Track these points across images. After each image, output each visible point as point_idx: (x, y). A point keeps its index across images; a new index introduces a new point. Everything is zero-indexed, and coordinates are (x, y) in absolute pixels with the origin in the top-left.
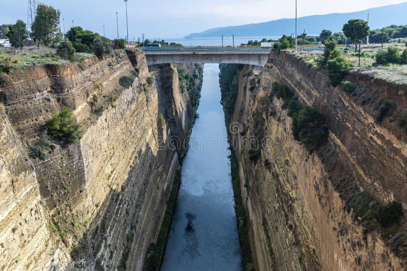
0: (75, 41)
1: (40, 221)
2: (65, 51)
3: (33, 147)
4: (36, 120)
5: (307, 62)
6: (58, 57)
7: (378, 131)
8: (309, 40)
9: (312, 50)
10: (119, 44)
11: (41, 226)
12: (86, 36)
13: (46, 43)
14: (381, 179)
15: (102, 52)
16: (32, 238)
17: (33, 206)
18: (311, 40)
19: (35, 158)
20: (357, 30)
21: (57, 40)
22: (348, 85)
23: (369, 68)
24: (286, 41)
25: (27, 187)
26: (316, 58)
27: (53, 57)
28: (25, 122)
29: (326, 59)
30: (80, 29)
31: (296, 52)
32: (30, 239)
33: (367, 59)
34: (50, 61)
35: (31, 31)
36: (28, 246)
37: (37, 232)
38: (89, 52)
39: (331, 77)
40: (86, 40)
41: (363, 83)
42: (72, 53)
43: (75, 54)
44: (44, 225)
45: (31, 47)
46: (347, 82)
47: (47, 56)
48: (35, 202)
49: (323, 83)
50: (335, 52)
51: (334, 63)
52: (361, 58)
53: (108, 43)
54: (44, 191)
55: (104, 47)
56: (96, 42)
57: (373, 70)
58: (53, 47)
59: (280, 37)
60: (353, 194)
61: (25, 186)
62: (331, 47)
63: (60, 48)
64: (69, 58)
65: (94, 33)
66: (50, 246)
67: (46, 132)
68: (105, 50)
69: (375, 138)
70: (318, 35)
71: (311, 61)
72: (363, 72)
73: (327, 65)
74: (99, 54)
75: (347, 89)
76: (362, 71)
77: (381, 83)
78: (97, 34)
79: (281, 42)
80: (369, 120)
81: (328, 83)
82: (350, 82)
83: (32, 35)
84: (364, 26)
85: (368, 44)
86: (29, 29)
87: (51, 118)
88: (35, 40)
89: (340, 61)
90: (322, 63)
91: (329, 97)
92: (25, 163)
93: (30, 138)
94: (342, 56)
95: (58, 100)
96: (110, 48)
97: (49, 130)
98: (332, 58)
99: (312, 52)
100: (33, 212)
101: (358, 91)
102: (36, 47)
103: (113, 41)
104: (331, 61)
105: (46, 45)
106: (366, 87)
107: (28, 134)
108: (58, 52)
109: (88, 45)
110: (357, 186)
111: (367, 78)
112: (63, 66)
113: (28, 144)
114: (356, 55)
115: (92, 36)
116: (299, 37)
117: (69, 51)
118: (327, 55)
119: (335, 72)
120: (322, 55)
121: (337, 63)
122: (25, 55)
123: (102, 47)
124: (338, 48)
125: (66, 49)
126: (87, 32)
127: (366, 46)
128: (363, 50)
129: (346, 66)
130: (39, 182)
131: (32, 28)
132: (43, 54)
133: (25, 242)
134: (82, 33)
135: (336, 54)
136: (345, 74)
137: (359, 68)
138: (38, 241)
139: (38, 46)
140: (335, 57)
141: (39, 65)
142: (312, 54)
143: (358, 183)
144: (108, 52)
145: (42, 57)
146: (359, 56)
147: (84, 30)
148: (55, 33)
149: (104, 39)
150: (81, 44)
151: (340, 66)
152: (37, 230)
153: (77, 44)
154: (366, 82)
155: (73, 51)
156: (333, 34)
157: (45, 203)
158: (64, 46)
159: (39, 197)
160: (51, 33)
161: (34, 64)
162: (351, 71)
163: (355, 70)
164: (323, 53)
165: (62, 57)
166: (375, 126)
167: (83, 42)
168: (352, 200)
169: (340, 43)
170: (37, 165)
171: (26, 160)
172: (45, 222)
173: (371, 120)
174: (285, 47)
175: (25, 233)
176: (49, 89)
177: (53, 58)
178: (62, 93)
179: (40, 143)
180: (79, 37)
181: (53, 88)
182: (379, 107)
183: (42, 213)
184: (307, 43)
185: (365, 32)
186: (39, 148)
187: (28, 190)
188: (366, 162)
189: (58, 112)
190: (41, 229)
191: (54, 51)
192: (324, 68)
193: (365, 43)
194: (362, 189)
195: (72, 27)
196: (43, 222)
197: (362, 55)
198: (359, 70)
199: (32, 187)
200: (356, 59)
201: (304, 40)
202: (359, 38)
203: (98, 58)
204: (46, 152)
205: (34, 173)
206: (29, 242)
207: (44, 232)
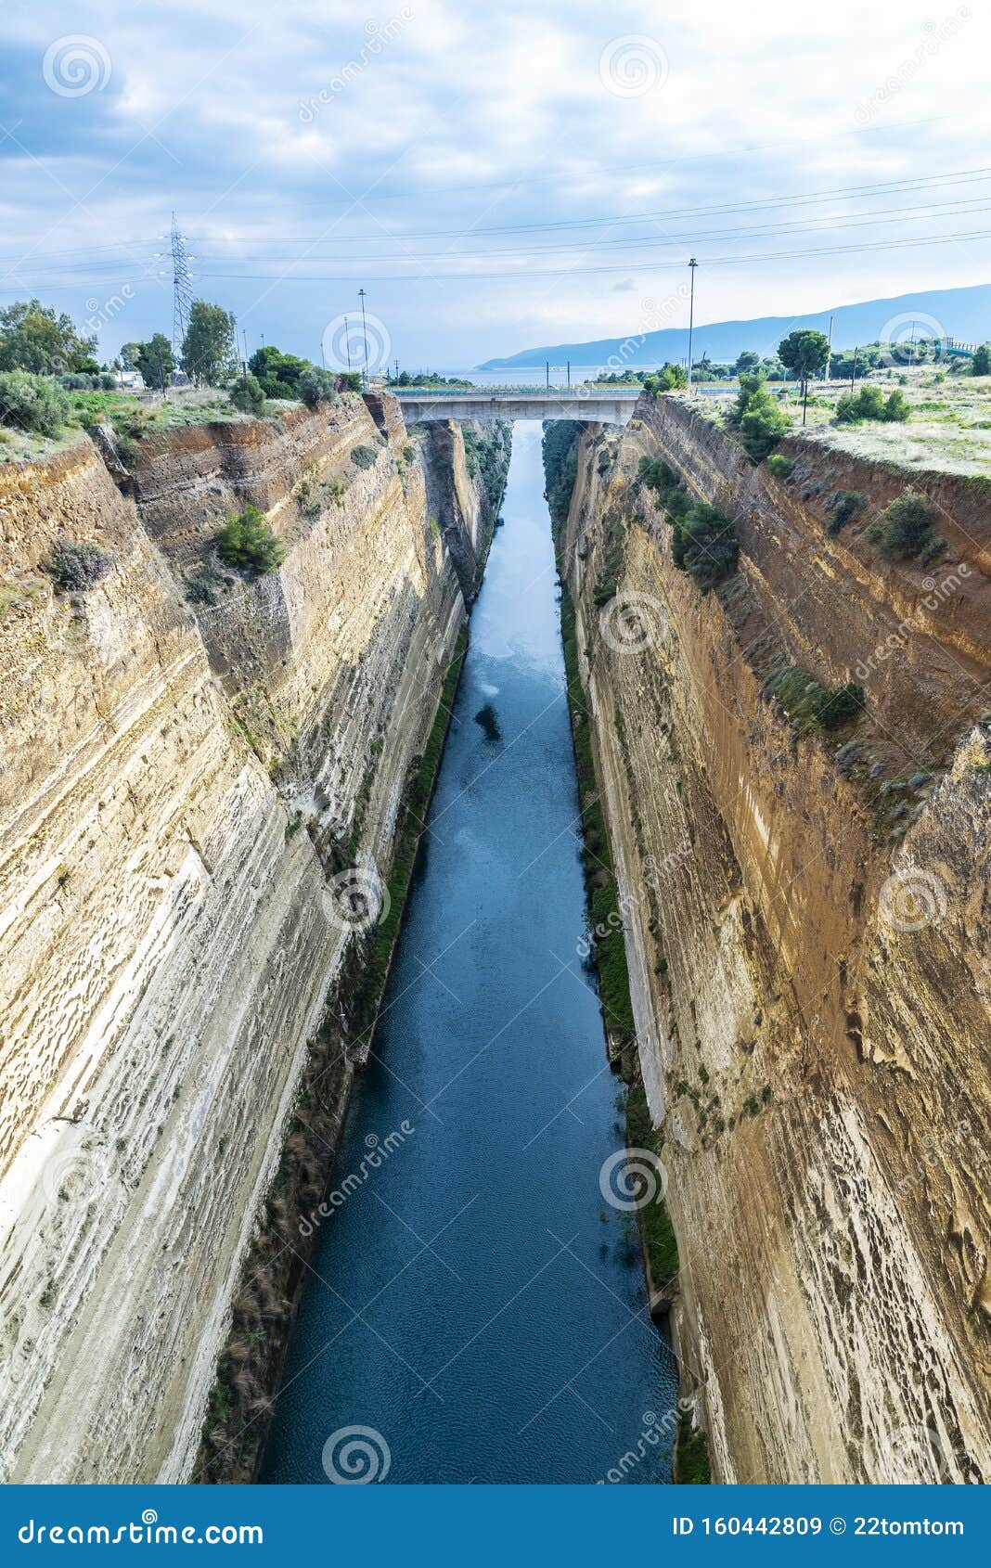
0: (265, 375)
1: (211, 716)
2: (245, 396)
3: (193, 581)
4: (197, 530)
5: (705, 417)
6: (233, 407)
7: (830, 553)
8: (715, 372)
9: (721, 391)
10: (349, 383)
11: (213, 726)
12: (286, 367)
13: (210, 380)
14: (830, 643)
15: (317, 398)
16: (199, 746)
17: (197, 690)
18: (719, 372)
19: (198, 602)
20: (807, 351)
21: (232, 374)
22: (779, 464)
23: (821, 428)
24: (669, 375)
25: (184, 656)
26: (723, 410)
27: (222, 407)
28: (175, 534)
29: (741, 412)
30: (274, 351)
31: (687, 395)
32: (194, 748)
33: (820, 410)
34: (218, 417)
35: (182, 357)
36: (192, 761)
37: (206, 736)
38: (293, 398)
39: (748, 447)
40: (286, 373)
41: (809, 458)
42: (258, 401)
43: (265, 401)
44: (220, 724)
45: (183, 388)
46: (777, 457)
47: (212, 406)
48: (200, 682)
49: (733, 459)
50: (758, 398)
51: (757, 419)
52: (808, 409)
53: (327, 380)
54: (217, 663)
55: (320, 389)
56: (304, 377)
57: (830, 433)
58: (223, 387)
59: (661, 366)
60: (776, 670)
61: (181, 652)
62: (751, 386)
63: (236, 389)
64: (254, 411)
65: (301, 360)
66: (231, 760)
67: (215, 553)
68: (322, 394)
69: (823, 565)
70: (734, 363)
71: (714, 416)
72: (809, 438)
73: (742, 423)
74: (312, 400)
75: (778, 470)
76: (809, 434)
77: (841, 458)
78: (306, 362)
79: (660, 376)
80: (815, 530)
81: (742, 458)
82: (783, 457)
83: (183, 365)
84: (820, 344)
85: (828, 381)
86: (177, 353)
87: (224, 526)
88: (189, 375)
89: (766, 415)
90: (733, 420)
91: (743, 486)
92: (178, 612)
93: (187, 564)
94: (771, 407)
95: (237, 491)
96: (332, 390)
97: (221, 549)
98: (752, 410)
99: (717, 398)
100: (198, 700)
101: (797, 475)
102: (194, 388)
103: (338, 376)
104: (750, 414)
105: (212, 385)
106: (814, 466)
107: (183, 557)
108: (232, 397)
109: (290, 383)
110: (785, 654)
111: (816, 448)
112: (243, 426)
113: (183, 576)
114: (801, 403)
115: (298, 365)
116: (695, 367)
117: (253, 395)
118: (743, 403)
119: (757, 437)
120: (735, 403)
121: (762, 419)
122: (169, 403)
123: (316, 388)
124: (767, 389)
125: (247, 392)
126: (289, 357)
127: (823, 383)
128: (816, 393)
129: (778, 424)
130: (207, 647)
131: (184, 349)
132: (204, 401)
133: (186, 753)
134: (278, 359)
135: (760, 402)
136: (774, 442)
137: (803, 429)
138: (209, 752)
139: (196, 386)
140: (759, 407)
141: (197, 423)
142: (716, 402)
143: (788, 649)
144: (328, 398)
145: (203, 407)
146: (805, 404)
147: (283, 353)
148: (228, 360)
149: (319, 372)
150: (278, 383)
151: (766, 426)
152: (207, 734)
153: (269, 382)
154: (814, 457)
155: (261, 396)
156: (761, 360)
157: (219, 684)
158: (244, 385)
159: (208, 674)
160: (220, 359)
161: (188, 422)
162: (786, 435)
163: (796, 434)
164: (737, 399)
165: (242, 407)
166: (825, 542)
167: (280, 378)
168: (776, 681)
169: (774, 378)
170: (202, 616)
171: (181, 606)
172: (220, 718)
173: (818, 532)
174: (665, 387)
175: (185, 737)
176: (218, 471)
177: (224, 410)
178: (243, 478)
179: (207, 574)
180: (273, 368)
181: (226, 470)
182: (834, 505)
183: (214, 703)
184: (710, 379)
185: (821, 355)
186: (203, 583)
187: (186, 661)
188: (803, 611)
189: (236, 516)
190: (214, 730)
191: (225, 396)
192: (737, 429)
193: (822, 378)
194: (793, 661)
195: (261, 348)
196: (218, 717)
197: (813, 403)
198: (802, 434)
199: (193, 655)
200: (800, 409)
201: (705, 372)
202: (810, 369)
203: (310, 409)
204: (217, 591)
205: (196, 630)
206: (193, 753)
207: (219, 737)
